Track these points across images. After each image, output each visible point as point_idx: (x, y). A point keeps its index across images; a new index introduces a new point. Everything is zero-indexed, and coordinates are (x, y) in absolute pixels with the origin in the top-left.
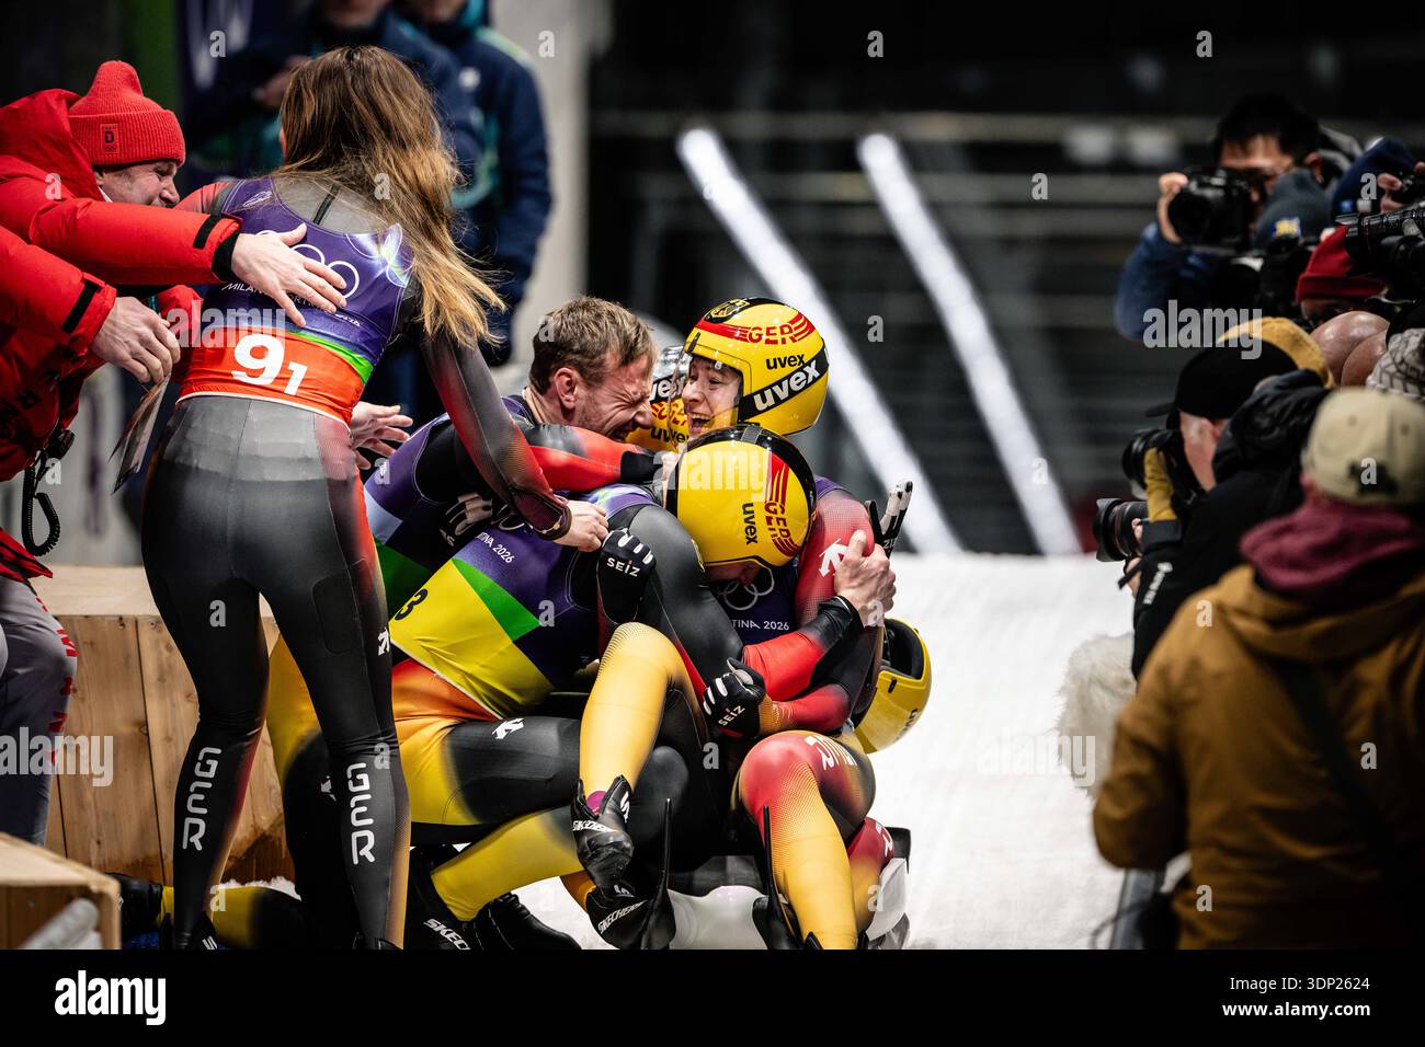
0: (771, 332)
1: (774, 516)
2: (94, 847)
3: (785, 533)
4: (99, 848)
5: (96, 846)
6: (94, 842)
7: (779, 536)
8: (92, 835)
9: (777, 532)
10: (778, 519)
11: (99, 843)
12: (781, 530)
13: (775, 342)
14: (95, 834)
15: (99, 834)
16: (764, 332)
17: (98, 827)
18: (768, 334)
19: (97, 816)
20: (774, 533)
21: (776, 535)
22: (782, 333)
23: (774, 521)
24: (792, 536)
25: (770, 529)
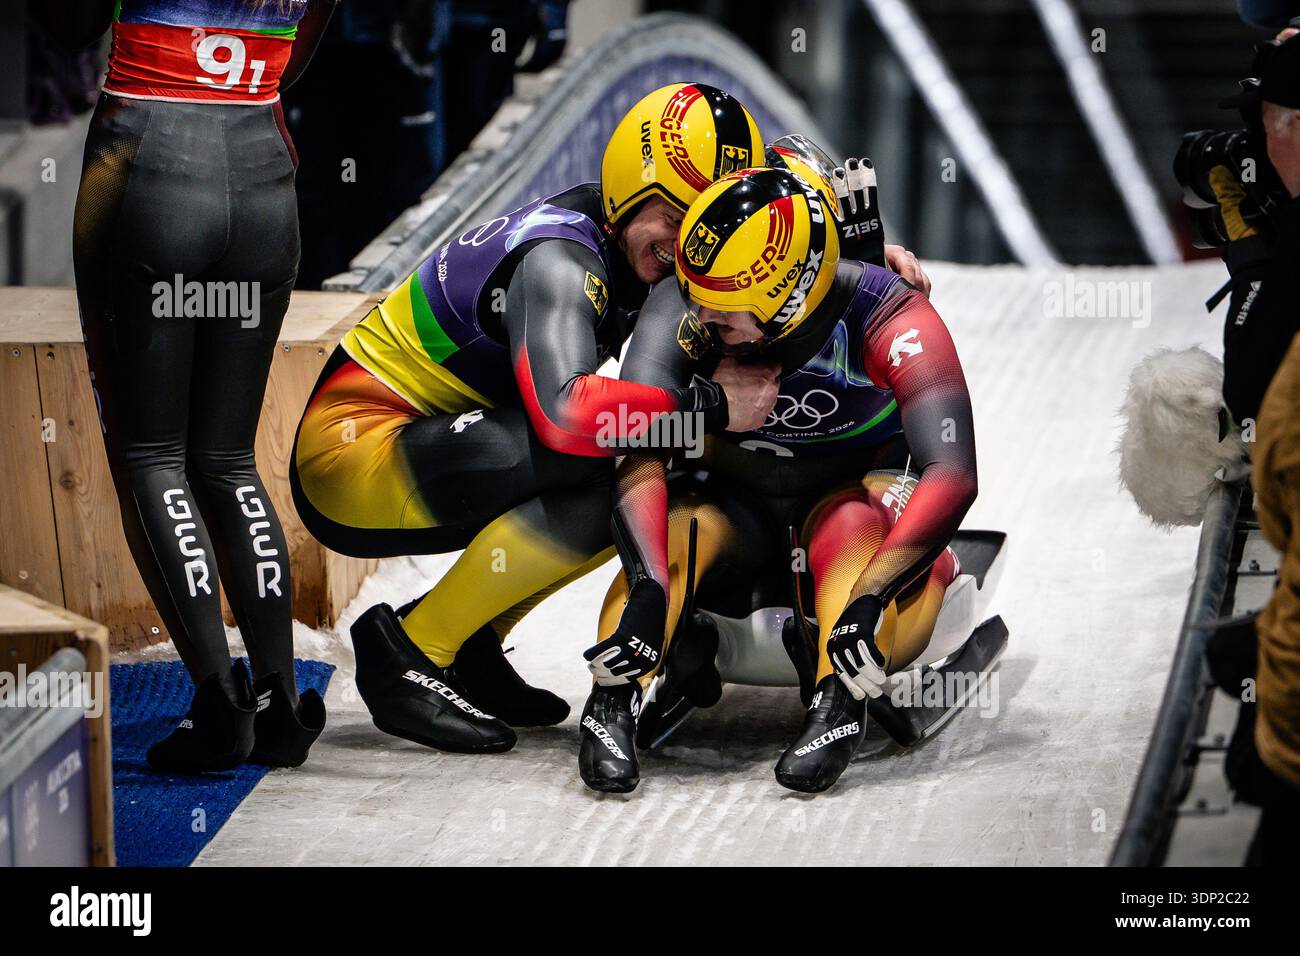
0: (757, 268)
1: (669, 132)
2: (94, 592)
3: (681, 152)
4: (100, 592)
5: (96, 589)
6: (94, 585)
7: (675, 154)
8: (91, 578)
9: (672, 150)
10: (673, 135)
11: (99, 586)
12: (676, 148)
13: (767, 275)
14: (94, 576)
15: (99, 577)
16: (750, 273)
17: (98, 567)
18: (755, 273)
19: (97, 557)
20: (667, 150)
21: (670, 153)
22: (768, 261)
23: (668, 137)
24: (690, 158)
25: (665, 146)
